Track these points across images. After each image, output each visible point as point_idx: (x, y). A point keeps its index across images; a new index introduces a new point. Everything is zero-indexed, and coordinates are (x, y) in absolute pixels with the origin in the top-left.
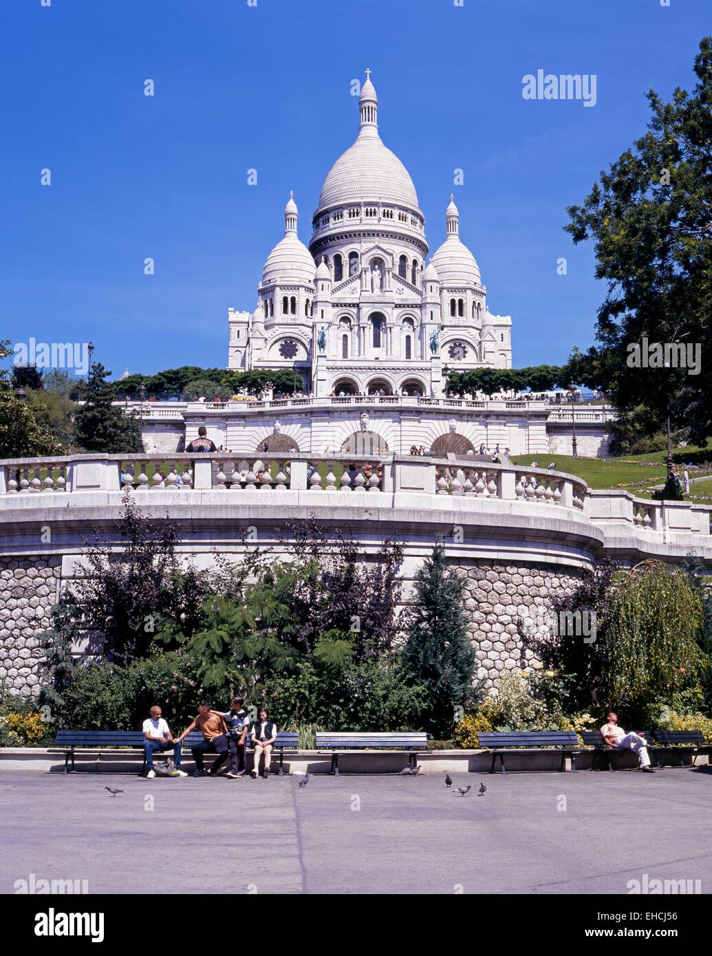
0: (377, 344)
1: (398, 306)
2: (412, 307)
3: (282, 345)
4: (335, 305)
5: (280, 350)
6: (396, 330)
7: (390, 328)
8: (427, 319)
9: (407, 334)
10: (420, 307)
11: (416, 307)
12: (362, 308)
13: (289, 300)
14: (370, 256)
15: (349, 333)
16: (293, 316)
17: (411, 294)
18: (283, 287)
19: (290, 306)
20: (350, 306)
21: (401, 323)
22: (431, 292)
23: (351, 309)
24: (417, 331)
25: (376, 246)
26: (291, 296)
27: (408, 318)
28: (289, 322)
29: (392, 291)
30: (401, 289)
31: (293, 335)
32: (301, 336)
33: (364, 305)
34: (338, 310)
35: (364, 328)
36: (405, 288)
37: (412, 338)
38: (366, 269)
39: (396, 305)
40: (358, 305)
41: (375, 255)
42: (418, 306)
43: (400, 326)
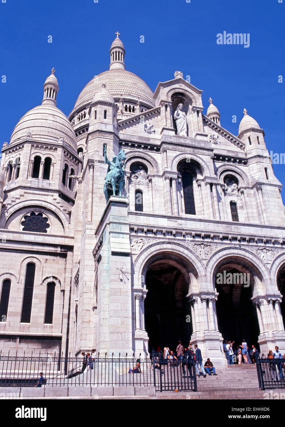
0: (190, 207)
2: (235, 161)
3: (26, 217)
4: (122, 143)
5: (23, 223)
7: (212, 186)
8: (262, 178)
9: (231, 199)
11: (240, 162)
12: (168, 151)
13: (43, 160)
14: (172, 90)
15: (145, 187)
16: (47, 181)
17: (230, 146)
18: (35, 144)
19: (41, 167)
20: (145, 147)
21: (222, 182)
22: (259, 144)
23: (148, 153)
24: (246, 195)
25: (180, 79)
26: (46, 156)
27: (229, 176)
28: (40, 187)
29: (207, 136)
30: (216, 137)
31: (44, 204)
32: (56, 206)
33: (170, 147)
34: (129, 150)
35: (171, 180)
36: (220, 136)
37: (239, 205)
38: (167, 104)
39: (215, 155)
40: (159, 147)
41: (179, 90)
42: (243, 161)
43: (221, 185)
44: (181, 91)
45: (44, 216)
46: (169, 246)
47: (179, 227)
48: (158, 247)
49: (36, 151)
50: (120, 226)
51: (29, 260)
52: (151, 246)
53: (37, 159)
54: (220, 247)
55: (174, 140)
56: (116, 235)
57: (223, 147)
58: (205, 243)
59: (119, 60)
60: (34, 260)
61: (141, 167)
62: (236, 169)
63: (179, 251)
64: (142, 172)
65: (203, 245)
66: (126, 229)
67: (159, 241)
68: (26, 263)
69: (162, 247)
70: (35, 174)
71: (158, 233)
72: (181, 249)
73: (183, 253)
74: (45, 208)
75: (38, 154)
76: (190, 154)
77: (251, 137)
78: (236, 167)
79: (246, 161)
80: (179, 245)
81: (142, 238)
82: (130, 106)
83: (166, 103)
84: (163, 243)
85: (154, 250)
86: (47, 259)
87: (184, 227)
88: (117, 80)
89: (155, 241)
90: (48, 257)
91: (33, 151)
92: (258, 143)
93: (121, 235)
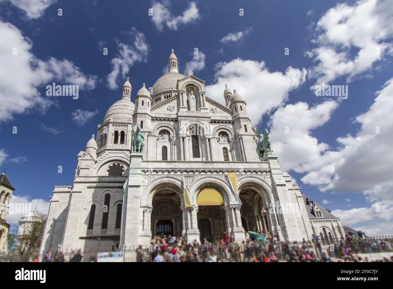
0: (196, 154)
1: (213, 122)
2: (226, 123)
3: (110, 167)
4: (154, 119)
5: (108, 171)
6: (214, 142)
7: (209, 139)
8: (242, 131)
9: (223, 146)
10: (232, 123)
11: (229, 123)
12: (181, 121)
13: (119, 133)
14: (186, 83)
15: (168, 144)
16: (122, 145)
17: (223, 113)
18: (115, 124)
19: (119, 137)
20: (169, 120)
21: (217, 136)
22: (241, 110)
23: (170, 123)
24: (232, 143)
25: (191, 76)
26: (121, 130)
27: (222, 132)
28: (118, 148)
29: (207, 109)
30: (214, 109)
31: (120, 158)
32: (127, 159)
33: (183, 118)
34: (158, 123)
35: (183, 138)
36: (217, 108)
38: (183, 92)
39: (212, 120)
40: (177, 119)
41: (190, 82)
43: (217, 138)
44: (191, 83)
45: (121, 165)
46: (166, 179)
47: (174, 167)
48: (159, 180)
49: (115, 128)
50: (135, 170)
51: (106, 192)
52: (156, 180)
53: (116, 133)
54: (199, 177)
55: (185, 114)
56: (133, 175)
57: (219, 115)
58: (190, 176)
59: (174, 67)
60: (110, 193)
61: (166, 132)
62: (227, 128)
63: (173, 182)
64: (167, 135)
65: (189, 177)
66: (139, 171)
67: (160, 176)
68: (105, 194)
69: (162, 180)
70: (116, 141)
71: (160, 171)
72: (174, 180)
73: (175, 183)
74: (121, 161)
75: (116, 130)
76: (195, 121)
77: (236, 107)
78: (227, 126)
79: (233, 122)
80: (173, 178)
81: (150, 176)
82: (167, 95)
83: (181, 92)
84: (163, 177)
85: (157, 182)
86: (117, 191)
87: (176, 167)
88: (170, 79)
89: (158, 177)
90: (117, 189)
91: (113, 128)
93: (136, 175)
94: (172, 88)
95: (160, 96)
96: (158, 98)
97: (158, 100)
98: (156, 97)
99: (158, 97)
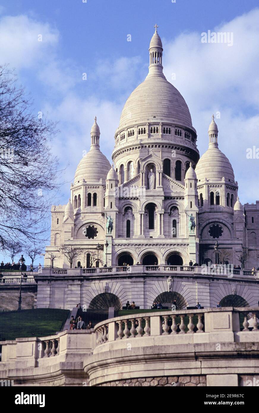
1: (167, 198)
3: (86, 229)
5: (85, 232)
7: (161, 215)
8: (187, 208)
11: (180, 198)
12: (141, 200)
13: (92, 196)
14: (146, 162)
15: (131, 219)
16: (95, 207)
17: (177, 189)
18: (87, 186)
19: (92, 199)
20: (132, 199)
21: (169, 211)
23: (133, 201)
24: (181, 216)
25: (151, 154)
27: (174, 207)
28: (92, 211)
29: (162, 187)
30: (169, 185)
31: (94, 221)
32: (100, 221)
35: (141, 215)
36: (172, 184)
37: (177, 221)
41: (150, 162)
42: (182, 198)
43: (168, 213)
45: (95, 227)
46: (125, 249)
49: (88, 190)
51: (87, 253)
52: (119, 250)
53: (89, 195)
54: (144, 248)
57: (173, 191)
58: (139, 247)
60: (90, 253)
62: (177, 203)
63: (128, 251)
64: (130, 211)
66: (111, 245)
67: (122, 248)
69: (123, 250)
70: (89, 204)
71: (122, 245)
74: (95, 223)
75: (89, 192)
76: (151, 200)
77: (187, 183)
80: (129, 249)
81: (116, 248)
83: (142, 172)
87: (131, 242)
91: (86, 191)
92: (190, 186)
93: (109, 247)
94: (148, 120)
95: (133, 129)
96: (131, 131)
97: (131, 136)
98: (129, 130)
99: (132, 129)
